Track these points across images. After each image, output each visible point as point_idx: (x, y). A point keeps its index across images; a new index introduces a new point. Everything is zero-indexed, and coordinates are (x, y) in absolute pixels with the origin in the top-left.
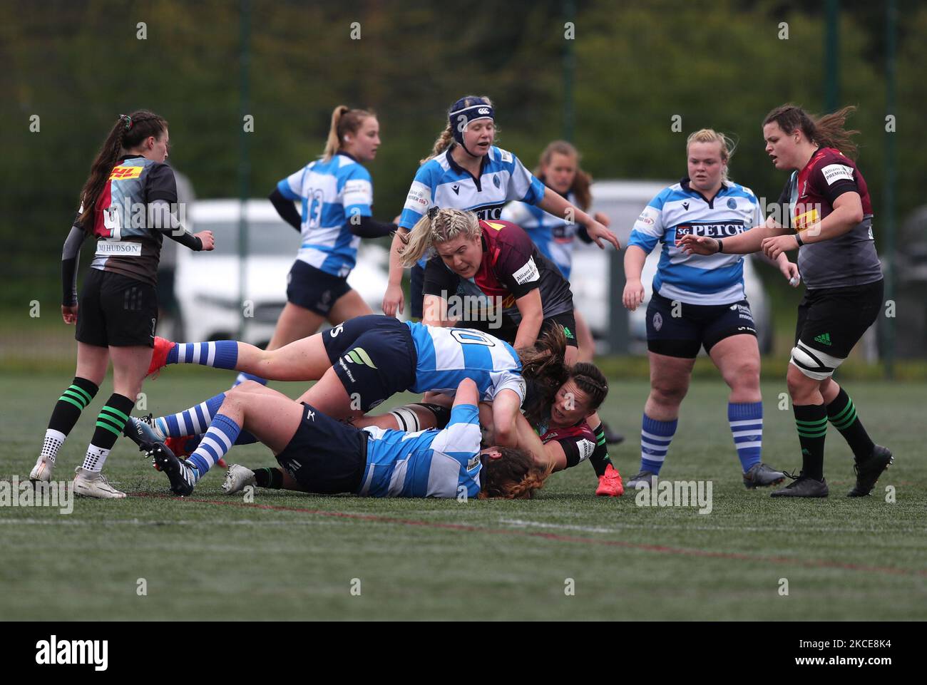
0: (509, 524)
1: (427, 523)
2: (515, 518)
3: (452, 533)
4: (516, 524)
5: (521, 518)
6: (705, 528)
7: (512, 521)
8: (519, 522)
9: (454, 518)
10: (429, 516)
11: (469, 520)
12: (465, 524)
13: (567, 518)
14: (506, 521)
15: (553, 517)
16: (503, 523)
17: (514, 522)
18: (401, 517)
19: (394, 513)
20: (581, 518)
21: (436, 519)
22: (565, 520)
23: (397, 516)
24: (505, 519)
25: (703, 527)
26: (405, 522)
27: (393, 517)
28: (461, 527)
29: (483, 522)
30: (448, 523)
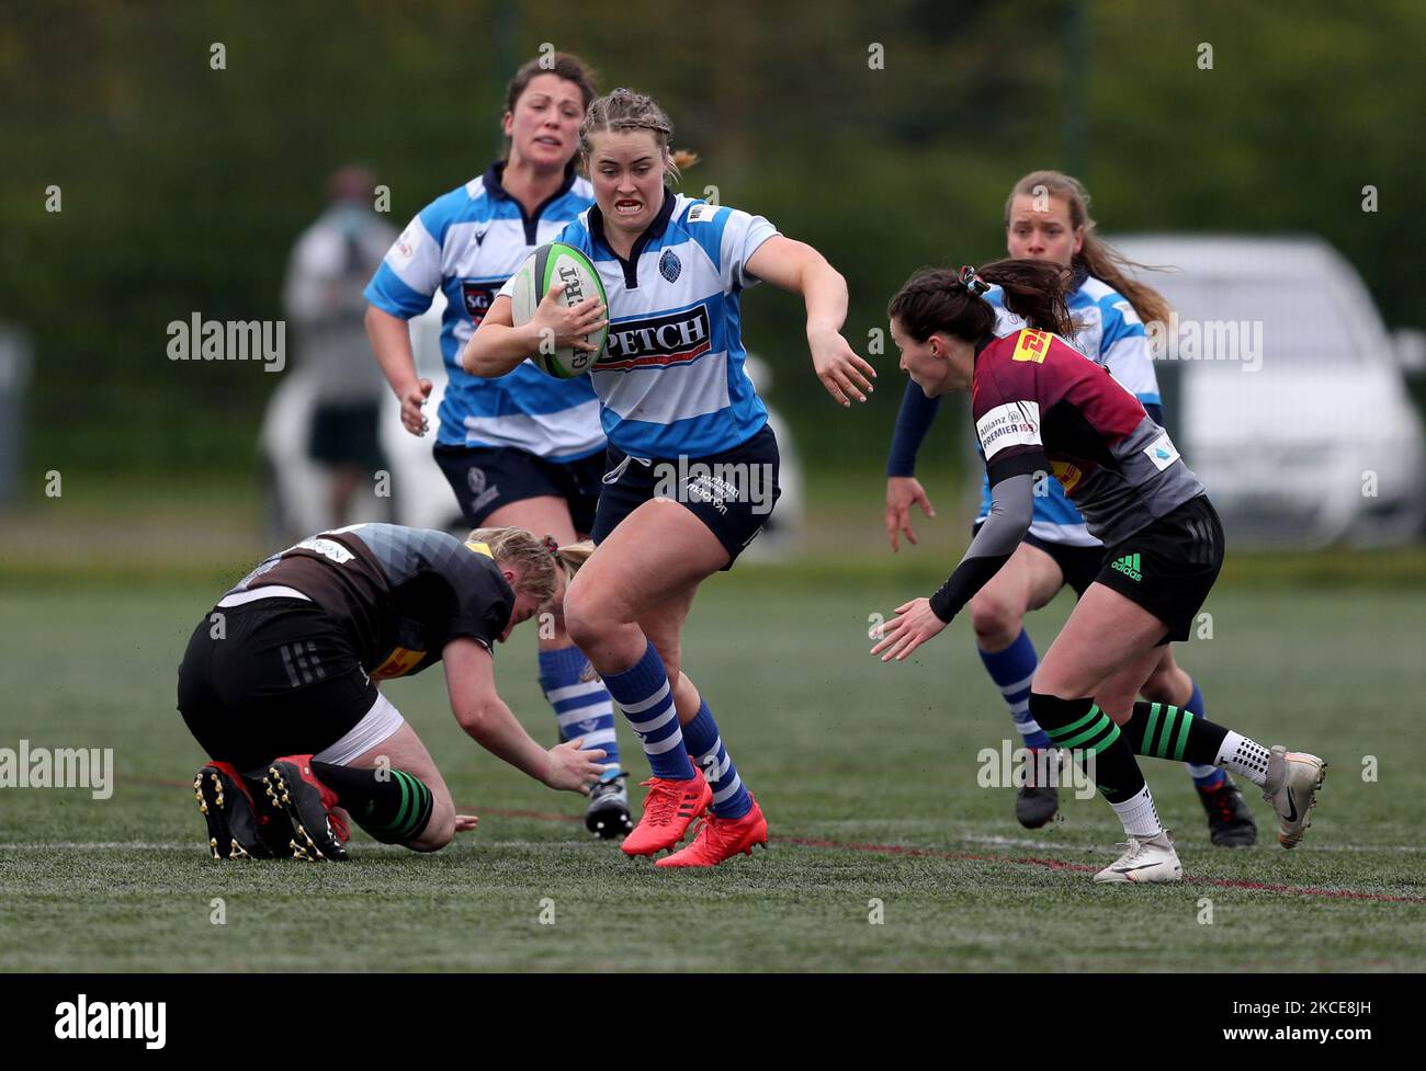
0: (981, 844)
1: (836, 843)
2: (992, 833)
3: (881, 860)
4: (993, 844)
5: (1001, 832)
6: (1326, 848)
7: (986, 839)
8: (999, 840)
9: (885, 834)
10: (840, 831)
11: (909, 837)
12: (902, 844)
13: (1083, 832)
14: (977, 839)
15: (1059, 832)
16: (969, 842)
17: (989, 840)
18: (790, 832)
19: (778, 825)
20: (1107, 832)
21: (853, 837)
22: (1080, 836)
23: (784, 832)
24: (974, 835)
25: (1323, 846)
26: (798, 841)
27: (778, 833)
28: (897, 849)
29: (935, 841)
30: (874, 842)
